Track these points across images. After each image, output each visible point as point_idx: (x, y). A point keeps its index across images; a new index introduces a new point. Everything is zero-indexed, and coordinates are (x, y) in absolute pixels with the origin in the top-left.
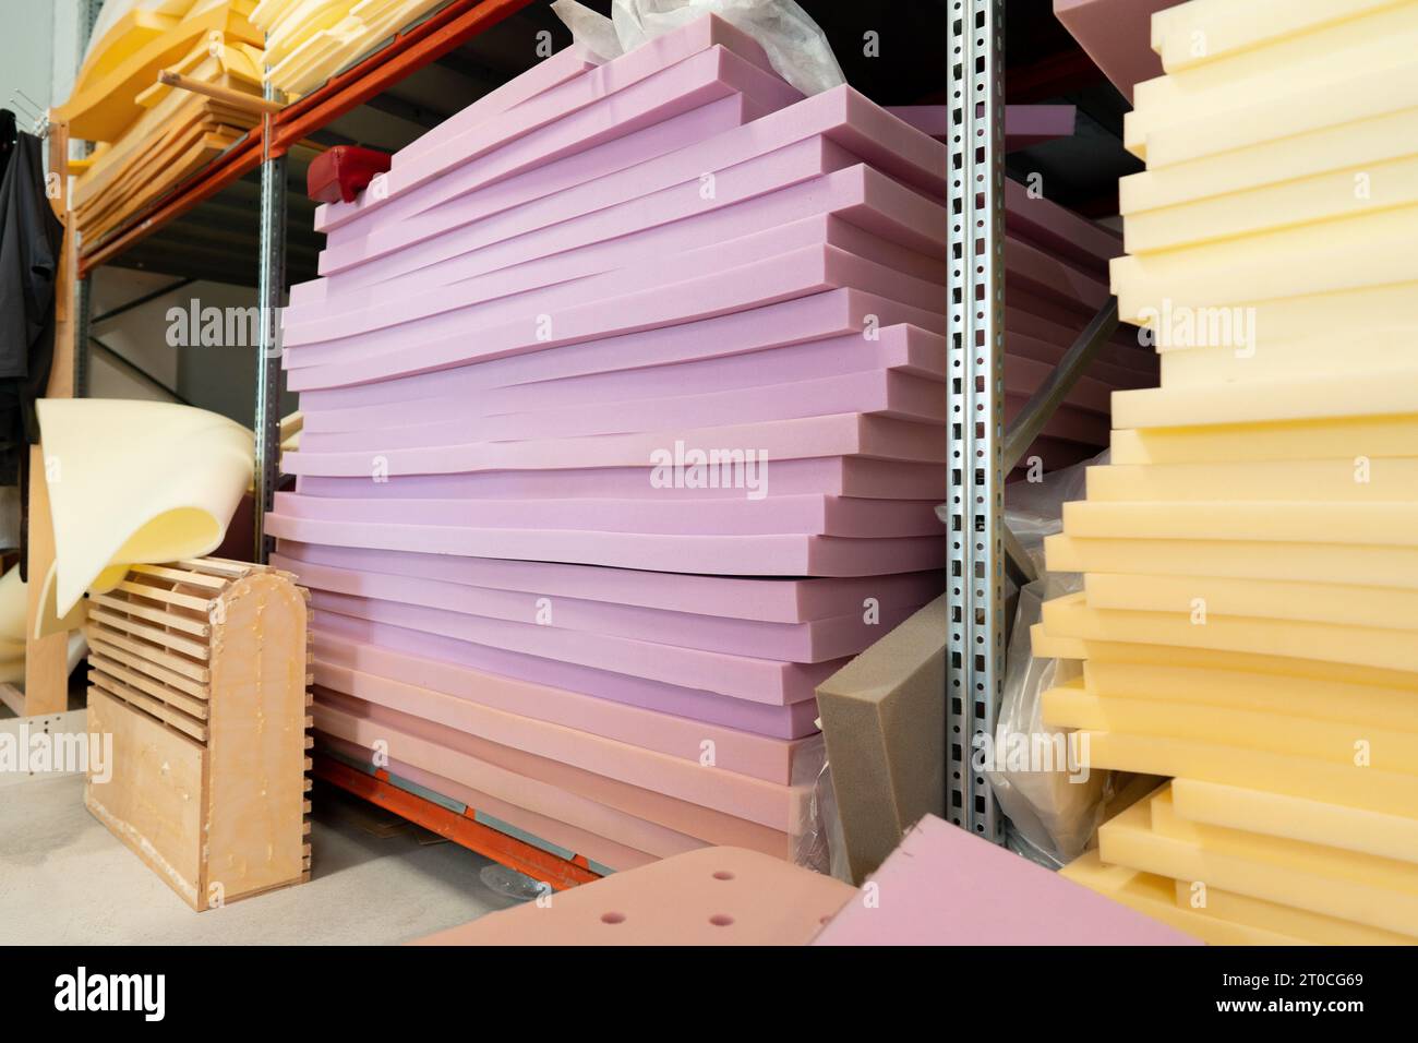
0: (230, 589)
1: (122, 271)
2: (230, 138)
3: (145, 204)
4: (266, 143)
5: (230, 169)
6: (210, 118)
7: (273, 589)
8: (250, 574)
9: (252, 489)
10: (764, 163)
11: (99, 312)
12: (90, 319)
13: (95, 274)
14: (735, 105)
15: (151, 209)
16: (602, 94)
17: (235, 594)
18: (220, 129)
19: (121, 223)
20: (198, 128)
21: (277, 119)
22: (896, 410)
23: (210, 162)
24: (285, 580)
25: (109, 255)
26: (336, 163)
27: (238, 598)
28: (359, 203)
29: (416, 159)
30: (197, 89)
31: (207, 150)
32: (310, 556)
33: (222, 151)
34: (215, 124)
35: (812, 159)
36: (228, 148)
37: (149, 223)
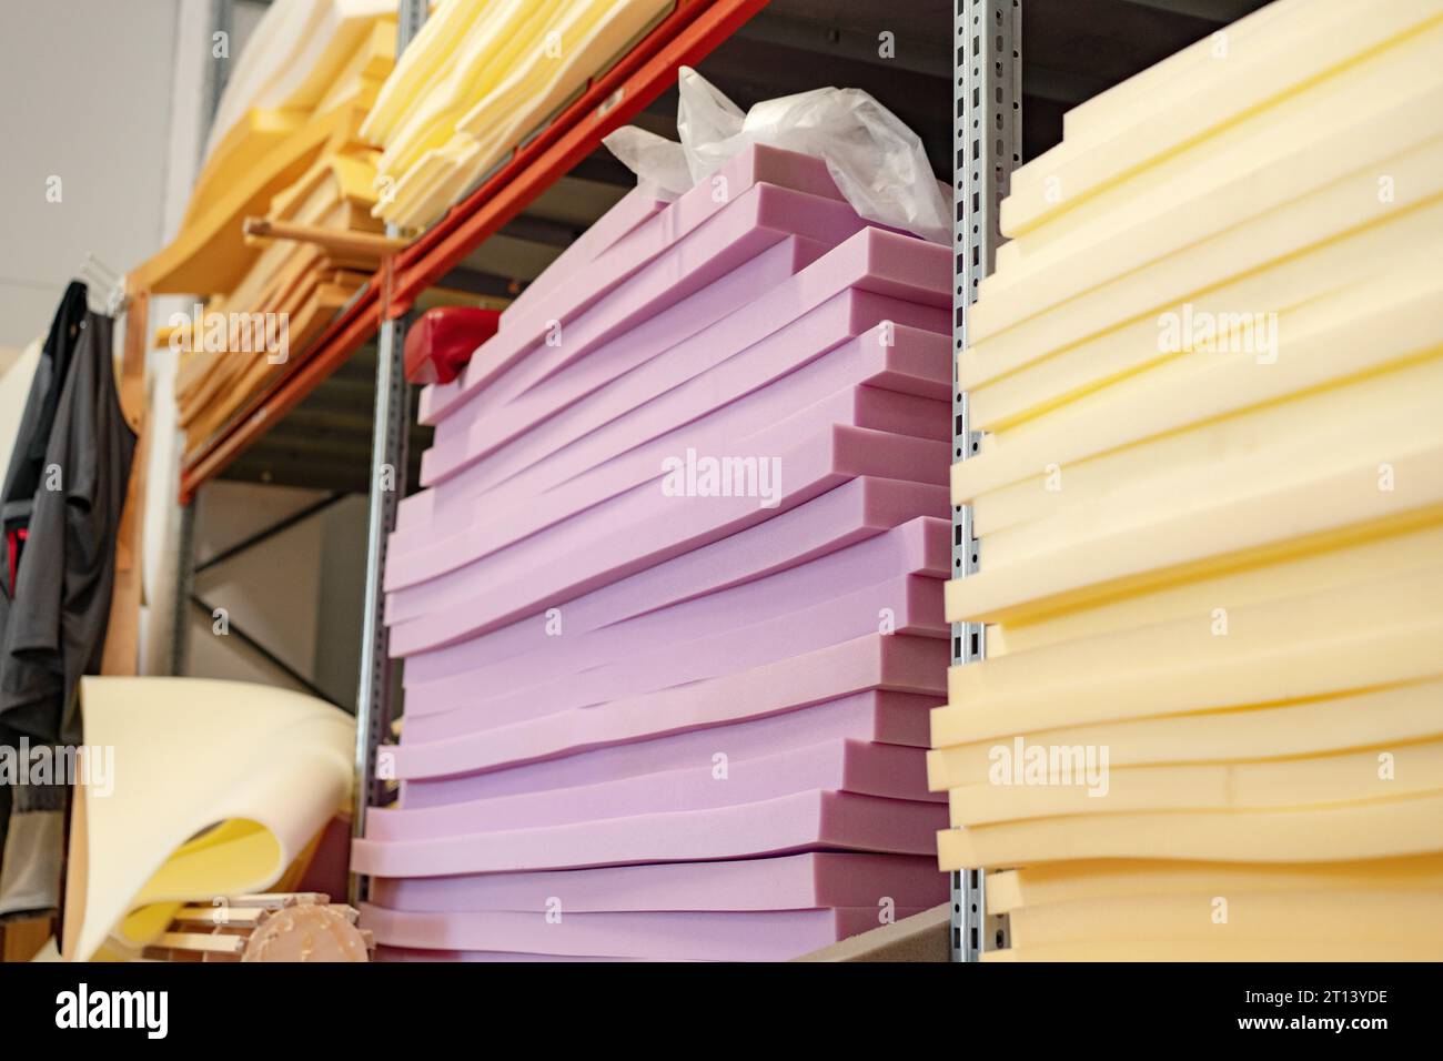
0: (267, 922)
1: (241, 490)
2: (349, 287)
3: (257, 388)
4: (388, 296)
5: (351, 333)
6: (325, 263)
7: (323, 927)
8: (293, 903)
9: (348, 809)
10: (807, 322)
11: (206, 554)
12: (192, 565)
13: (202, 495)
14: (787, 250)
15: (263, 395)
16: (670, 241)
17: (274, 930)
18: (339, 277)
19: (231, 416)
20: (311, 278)
21: (400, 261)
22: (913, 626)
23: (328, 324)
24: (341, 916)
25: (221, 463)
26: (430, 333)
27: (276, 935)
28: (461, 384)
29: (521, 320)
30: (301, 238)
31: (321, 310)
32: (407, 898)
33: (338, 309)
34: (332, 270)
35: (839, 319)
36: (348, 302)
37: (262, 415)
